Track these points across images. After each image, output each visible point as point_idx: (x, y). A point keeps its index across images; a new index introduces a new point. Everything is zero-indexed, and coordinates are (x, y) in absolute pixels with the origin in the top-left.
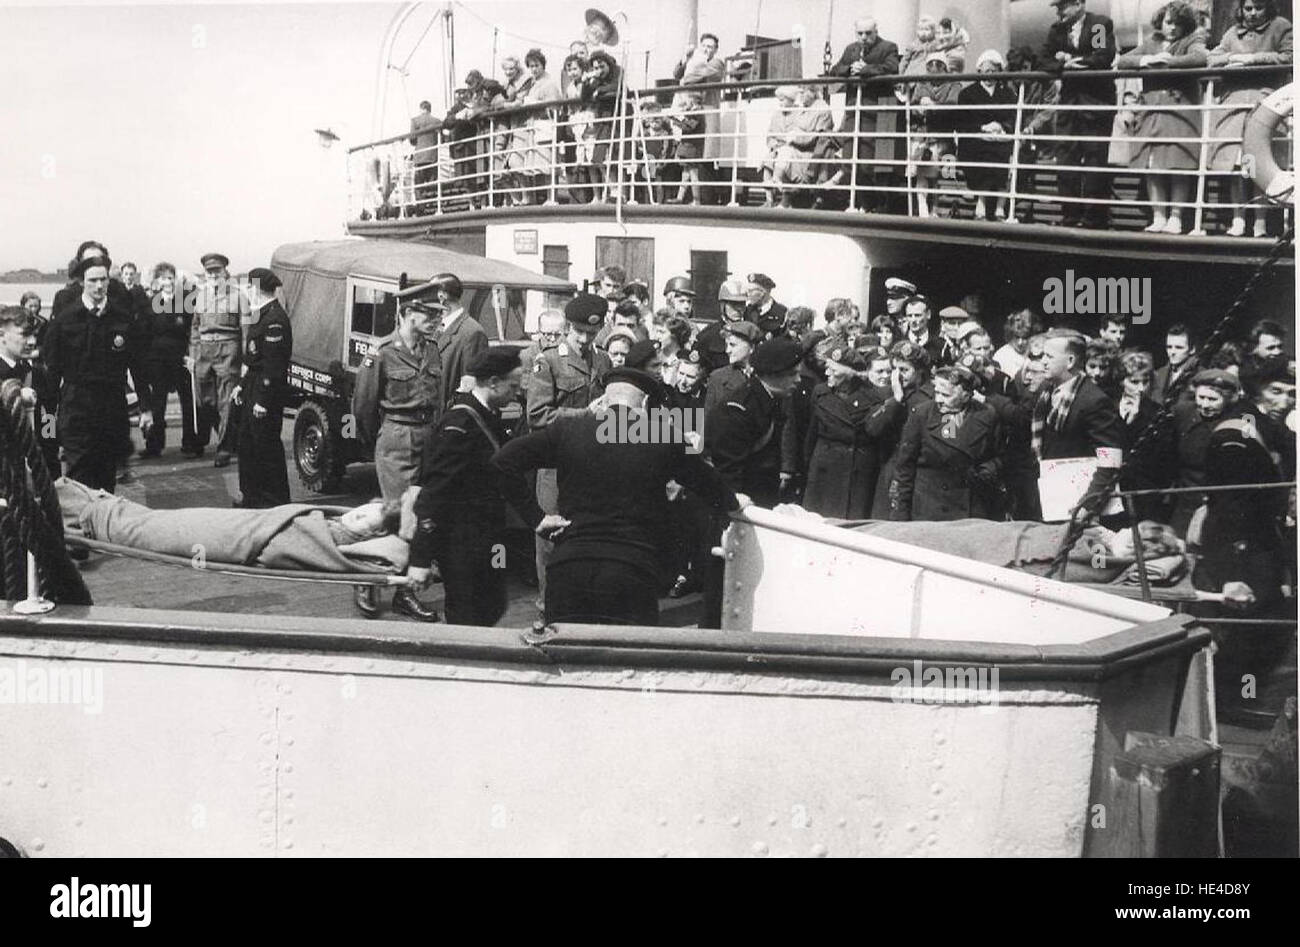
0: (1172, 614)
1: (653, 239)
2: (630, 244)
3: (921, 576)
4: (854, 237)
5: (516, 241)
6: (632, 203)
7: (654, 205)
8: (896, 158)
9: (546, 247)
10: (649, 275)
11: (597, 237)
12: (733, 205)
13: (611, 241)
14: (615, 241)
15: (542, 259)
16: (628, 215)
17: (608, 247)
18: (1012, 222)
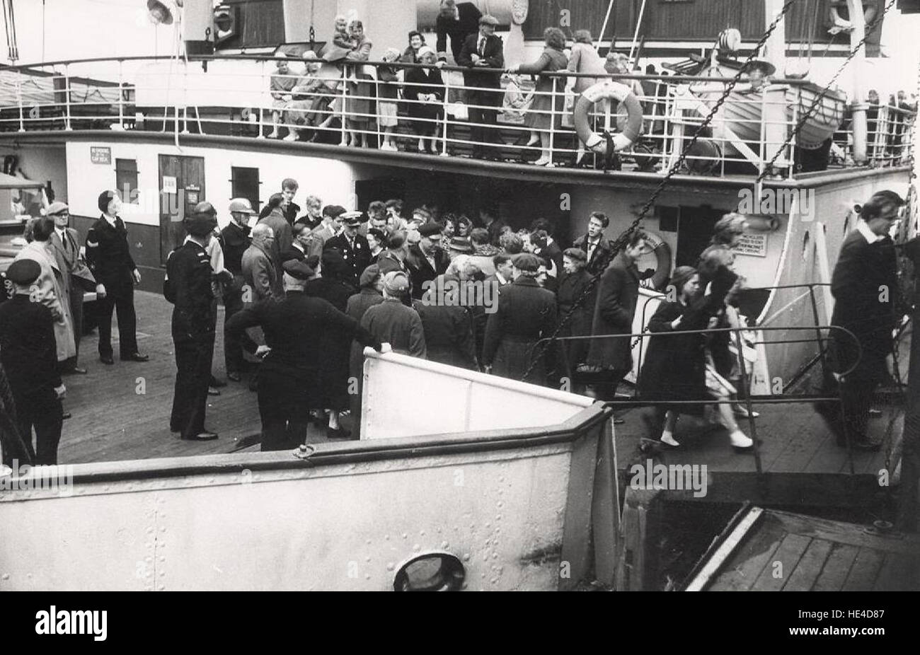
0: (594, 402)
1: (203, 158)
2: (185, 160)
3: (470, 386)
4: (347, 161)
5: (93, 155)
6: (185, 132)
7: (202, 135)
8: (370, 113)
9: (118, 160)
10: (201, 182)
11: (159, 155)
12: (261, 137)
13: (171, 158)
14: (174, 158)
15: (115, 168)
16: (184, 141)
17: (168, 162)
18: (444, 155)
